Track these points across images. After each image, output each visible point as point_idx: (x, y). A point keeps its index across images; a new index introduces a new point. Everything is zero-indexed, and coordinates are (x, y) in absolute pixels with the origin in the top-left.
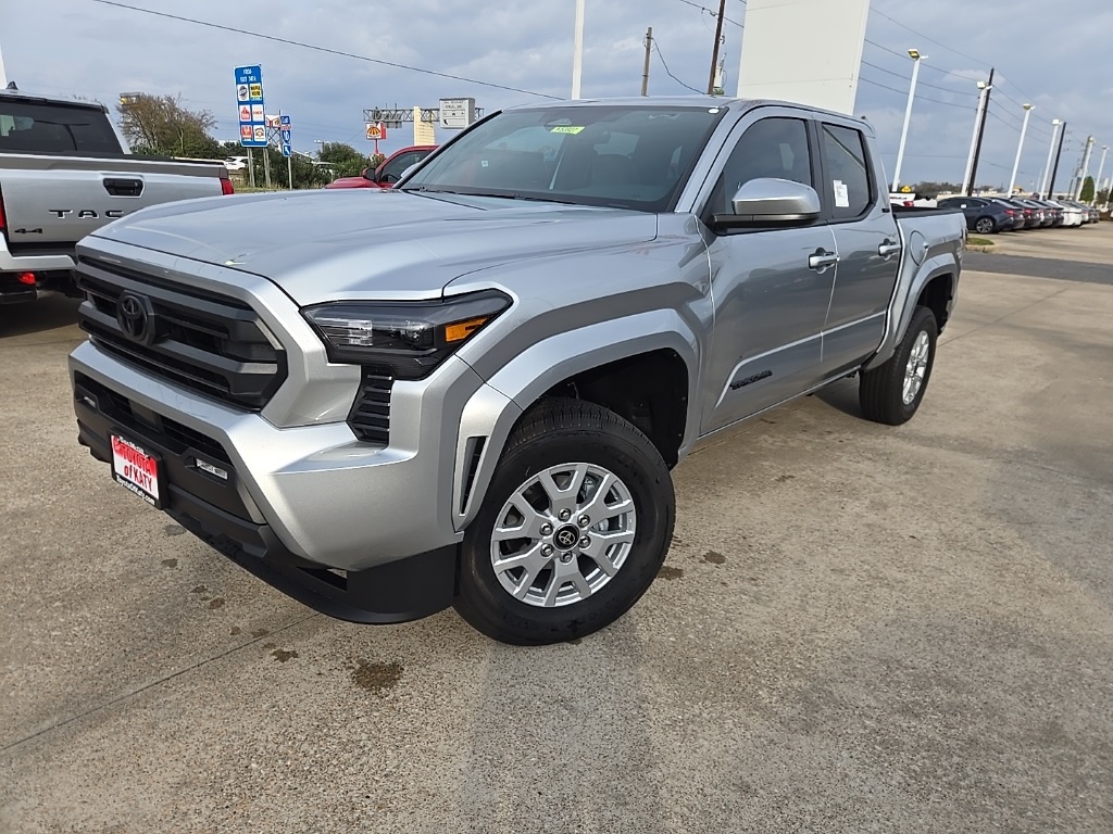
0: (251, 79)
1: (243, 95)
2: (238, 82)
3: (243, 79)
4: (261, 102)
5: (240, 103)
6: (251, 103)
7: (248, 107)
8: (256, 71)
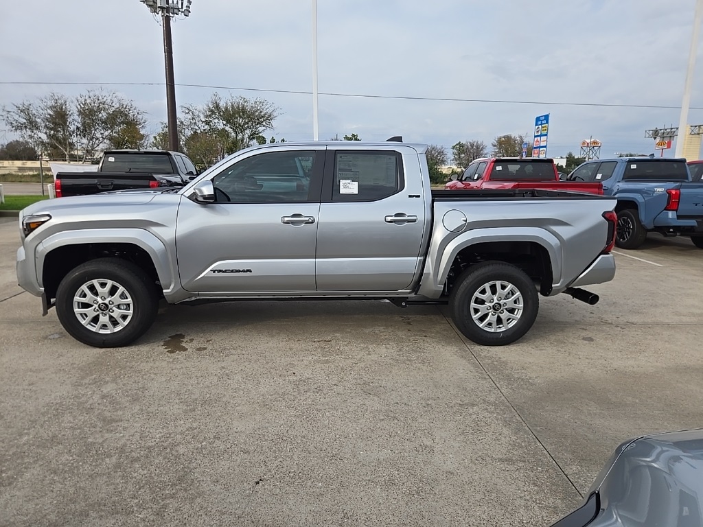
0: (543, 122)
1: (538, 132)
2: (536, 125)
3: (539, 123)
4: (546, 135)
5: (535, 137)
6: (540, 136)
7: (539, 138)
8: (547, 117)
